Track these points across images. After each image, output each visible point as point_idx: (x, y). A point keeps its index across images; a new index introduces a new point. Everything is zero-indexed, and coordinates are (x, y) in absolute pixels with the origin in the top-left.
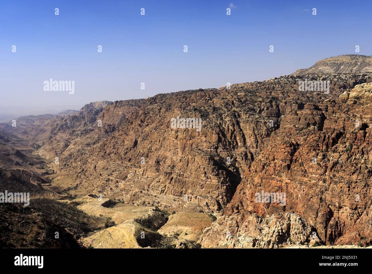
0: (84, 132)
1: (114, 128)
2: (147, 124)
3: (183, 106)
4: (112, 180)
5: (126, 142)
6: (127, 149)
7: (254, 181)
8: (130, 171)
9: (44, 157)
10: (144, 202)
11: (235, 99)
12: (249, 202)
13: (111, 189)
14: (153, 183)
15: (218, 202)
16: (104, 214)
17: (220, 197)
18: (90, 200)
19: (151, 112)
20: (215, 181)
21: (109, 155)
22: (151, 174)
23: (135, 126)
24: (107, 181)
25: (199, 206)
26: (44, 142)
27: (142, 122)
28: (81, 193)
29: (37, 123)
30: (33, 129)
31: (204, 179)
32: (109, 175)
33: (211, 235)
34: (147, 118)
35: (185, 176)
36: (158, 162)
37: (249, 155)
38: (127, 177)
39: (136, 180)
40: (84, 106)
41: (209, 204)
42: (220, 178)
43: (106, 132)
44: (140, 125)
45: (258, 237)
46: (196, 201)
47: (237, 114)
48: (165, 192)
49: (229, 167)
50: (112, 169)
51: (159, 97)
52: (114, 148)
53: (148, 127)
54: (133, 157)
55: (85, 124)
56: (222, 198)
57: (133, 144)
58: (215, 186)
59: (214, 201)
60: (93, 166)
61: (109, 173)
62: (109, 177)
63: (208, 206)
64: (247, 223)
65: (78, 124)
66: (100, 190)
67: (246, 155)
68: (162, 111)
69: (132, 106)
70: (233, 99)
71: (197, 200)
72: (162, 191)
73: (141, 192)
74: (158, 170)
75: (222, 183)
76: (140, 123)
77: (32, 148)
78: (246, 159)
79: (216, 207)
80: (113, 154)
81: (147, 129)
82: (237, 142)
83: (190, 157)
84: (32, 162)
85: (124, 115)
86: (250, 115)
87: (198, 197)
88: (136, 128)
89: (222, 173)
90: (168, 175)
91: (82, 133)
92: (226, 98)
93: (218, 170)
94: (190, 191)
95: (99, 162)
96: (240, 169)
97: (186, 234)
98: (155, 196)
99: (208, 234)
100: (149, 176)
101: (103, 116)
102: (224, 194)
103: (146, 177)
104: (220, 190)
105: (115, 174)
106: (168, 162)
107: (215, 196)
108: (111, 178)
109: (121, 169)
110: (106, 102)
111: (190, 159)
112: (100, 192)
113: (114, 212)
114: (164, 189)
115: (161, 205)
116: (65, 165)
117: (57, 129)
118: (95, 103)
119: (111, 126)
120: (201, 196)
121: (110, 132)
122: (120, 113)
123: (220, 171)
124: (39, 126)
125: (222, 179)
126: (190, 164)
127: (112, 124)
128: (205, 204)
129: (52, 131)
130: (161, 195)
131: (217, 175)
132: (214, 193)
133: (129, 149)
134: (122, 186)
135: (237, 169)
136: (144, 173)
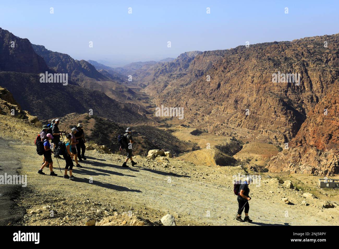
0: (179, 76)
1: (202, 73)
2: (228, 70)
3: (259, 56)
4: (199, 114)
5: (212, 85)
6: (212, 90)
7: (316, 120)
8: (214, 108)
9: (148, 94)
10: (224, 133)
11: (305, 50)
12: (311, 138)
13: (198, 121)
14: (231, 118)
15: (285, 136)
16: (192, 140)
17: (287, 132)
18: (182, 129)
19: (233, 61)
20: (283, 119)
21: (198, 94)
22: (230, 111)
23: (219, 72)
24: (195, 115)
25: (269, 138)
26: (149, 83)
27: (225, 68)
28: (175, 123)
29: (144, 68)
30: (141, 72)
31: (274, 117)
32: (197, 110)
33: (277, 162)
34: (229, 65)
35: (258, 114)
36: (236, 102)
37: (315, 99)
38: (211, 112)
39: (218, 115)
40: (180, 55)
41: (277, 138)
42: (288, 117)
43: (196, 76)
44: (223, 71)
45: (317, 167)
46: (267, 135)
47: (305, 64)
48: (241, 125)
49: (296, 108)
50: (200, 105)
51: (240, 48)
52: (202, 89)
53: (229, 73)
54: (217, 96)
55: (180, 69)
56: (289, 133)
57: (217, 86)
58: (283, 123)
59: (281, 135)
60: (185, 103)
61: (197, 108)
62: (197, 112)
63: (276, 139)
64: (308, 155)
65: (175, 69)
66: (189, 121)
67: (312, 98)
68: (241, 60)
69: (218, 55)
70: (303, 51)
71: (268, 134)
72: (239, 125)
73: (222, 125)
74: (236, 108)
75: (289, 121)
76: (223, 69)
77: (140, 87)
78: (312, 101)
79: (283, 140)
80: (201, 94)
81: (229, 74)
82: (304, 87)
83: (263, 98)
84: (139, 98)
85: (211, 62)
86: (317, 64)
87: (268, 131)
88: (219, 73)
89: (290, 113)
90: (244, 112)
91: (178, 77)
92: (297, 50)
93: (286, 110)
94: (261, 126)
95: (190, 100)
96: (306, 110)
97: (256, 160)
98: (233, 129)
99: (274, 161)
100: (229, 113)
101: (194, 63)
102: (291, 130)
103: (226, 113)
104: (287, 126)
105: (202, 109)
106: (245, 102)
107: (283, 131)
108: (198, 112)
109: (207, 106)
110: (197, 52)
111: (263, 100)
112: (189, 123)
113: (200, 139)
114: (240, 123)
115: (237, 136)
116: (164, 101)
117: (159, 73)
118: (188, 53)
119: (200, 71)
120: (271, 130)
121: (200, 76)
122: (208, 61)
123: (288, 111)
124: (145, 70)
125: (290, 117)
126: (262, 104)
127: (201, 69)
128: (274, 137)
129: (155, 74)
130: (238, 128)
131: (285, 114)
132: (282, 129)
133: (213, 90)
134: (207, 120)
135: (304, 110)
136: (225, 110)
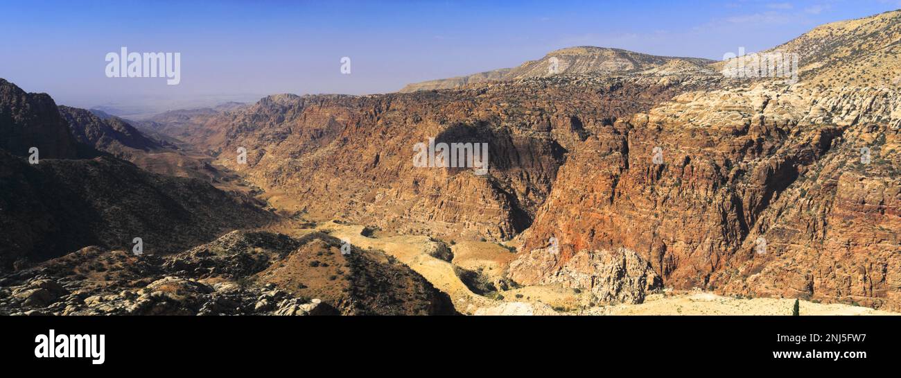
0: (276, 136)
1: (322, 133)
2: (390, 136)
3: (438, 118)
4: (357, 203)
5: (365, 157)
6: (367, 165)
7: (570, 213)
8: (378, 192)
9: (232, 169)
10: (411, 230)
11: (501, 111)
12: (565, 234)
13: (358, 213)
14: (414, 207)
15: (501, 228)
16: (373, 246)
17: (503, 223)
18: (338, 228)
19: (394, 122)
20: (495, 206)
21: (343, 171)
22: (408, 196)
23: (375, 138)
24: (350, 204)
25: (479, 233)
26: (220, 148)
27: (384, 133)
28: (319, 219)
29: (197, 121)
30: (196, 129)
31: (482, 203)
32: (351, 197)
33: (524, 270)
34: (390, 129)
35: (458, 200)
36: (416, 183)
37: (525, 175)
38: (375, 199)
39: (389, 202)
40: (259, 100)
41: (491, 231)
42: (501, 202)
43: (313, 137)
44: (381, 137)
45: (595, 274)
46: (475, 228)
47: (508, 130)
48: (434, 217)
49: (505, 189)
50: (354, 189)
51: (385, 99)
52: (349, 164)
53: (392, 140)
54: (378, 174)
55: (271, 124)
56: (505, 224)
57: (374, 159)
58: (496, 211)
59: (496, 228)
60: (323, 185)
61: (351, 194)
62: (352, 199)
63: (490, 234)
64: (577, 259)
65: (260, 124)
66: (343, 214)
67: (521, 175)
68: (407, 121)
69: (342, 106)
70: (499, 111)
71: (477, 227)
72: (431, 217)
73: (402, 217)
74: (417, 192)
75: (504, 208)
76: (381, 134)
77: (208, 157)
78: (522, 179)
79: (499, 235)
80: (348, 171)
81: (391, 142)
82: (510, 160)
83: (463, 179)
84: (225, 177)
85: (333, 117)
86: (523, 130)
87: (477, 224)
88: (376, 140)
89: (503, 197)
90: (434, 199)
91: (274, 138)
92: (491, 110)
93: (498, 194)
94: (465, 217)
95: (331, 181)
96: (516, 190)
97: (491, 269)
98: (423, 223)
99: (519, 268)
100: (406, 199)
101: (305, 117)
102: (507, 220)
103: (401, 199)
104: (502, 215)
105: (359, 195)
106: (430, 184)
107: (497, 222)
108: (354, 200)
109: (365, 189)
110: (288, 95)
111: (463, 181)
112: (343, 217)
113: (384, 244)
114: (432, 214)
115: (432, 232)
116: (275, 181)
117: (234, 131)
118: (273, 97)
119: (318, 130)
120: (480, 222)
121: (318, 137)
122: (328, 114)
123: (500, 195)
124: (201, 125)
125: (503, 203)
126: (463, 187)
127: (318, 128)
128: (487, 231)
129: (227, 133)
130: (430, 222)
131: (497, 199)
132: (495, 219)
133: (369, 165)
134: (372, 210)
136: (399, 195)
